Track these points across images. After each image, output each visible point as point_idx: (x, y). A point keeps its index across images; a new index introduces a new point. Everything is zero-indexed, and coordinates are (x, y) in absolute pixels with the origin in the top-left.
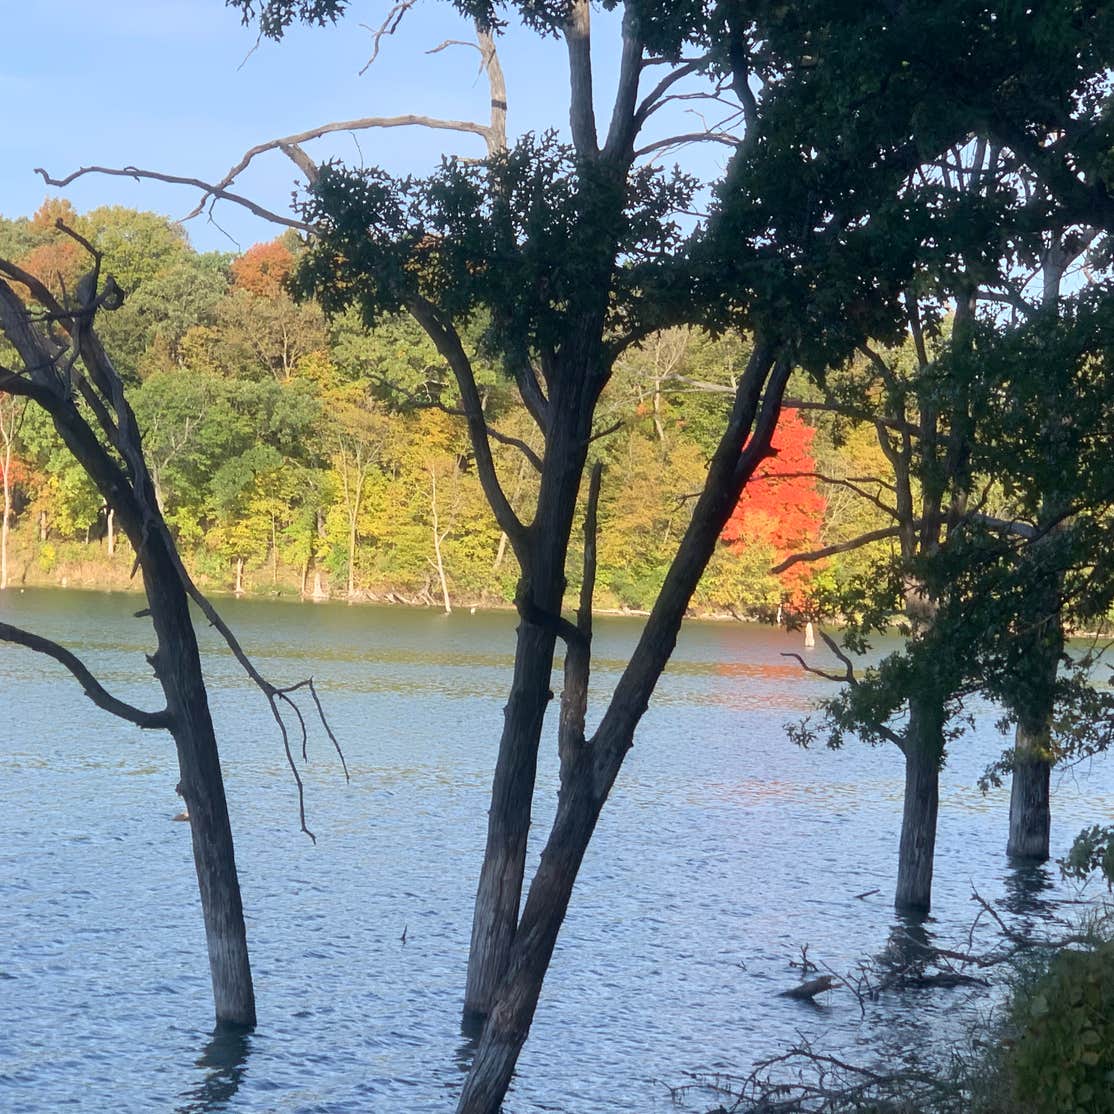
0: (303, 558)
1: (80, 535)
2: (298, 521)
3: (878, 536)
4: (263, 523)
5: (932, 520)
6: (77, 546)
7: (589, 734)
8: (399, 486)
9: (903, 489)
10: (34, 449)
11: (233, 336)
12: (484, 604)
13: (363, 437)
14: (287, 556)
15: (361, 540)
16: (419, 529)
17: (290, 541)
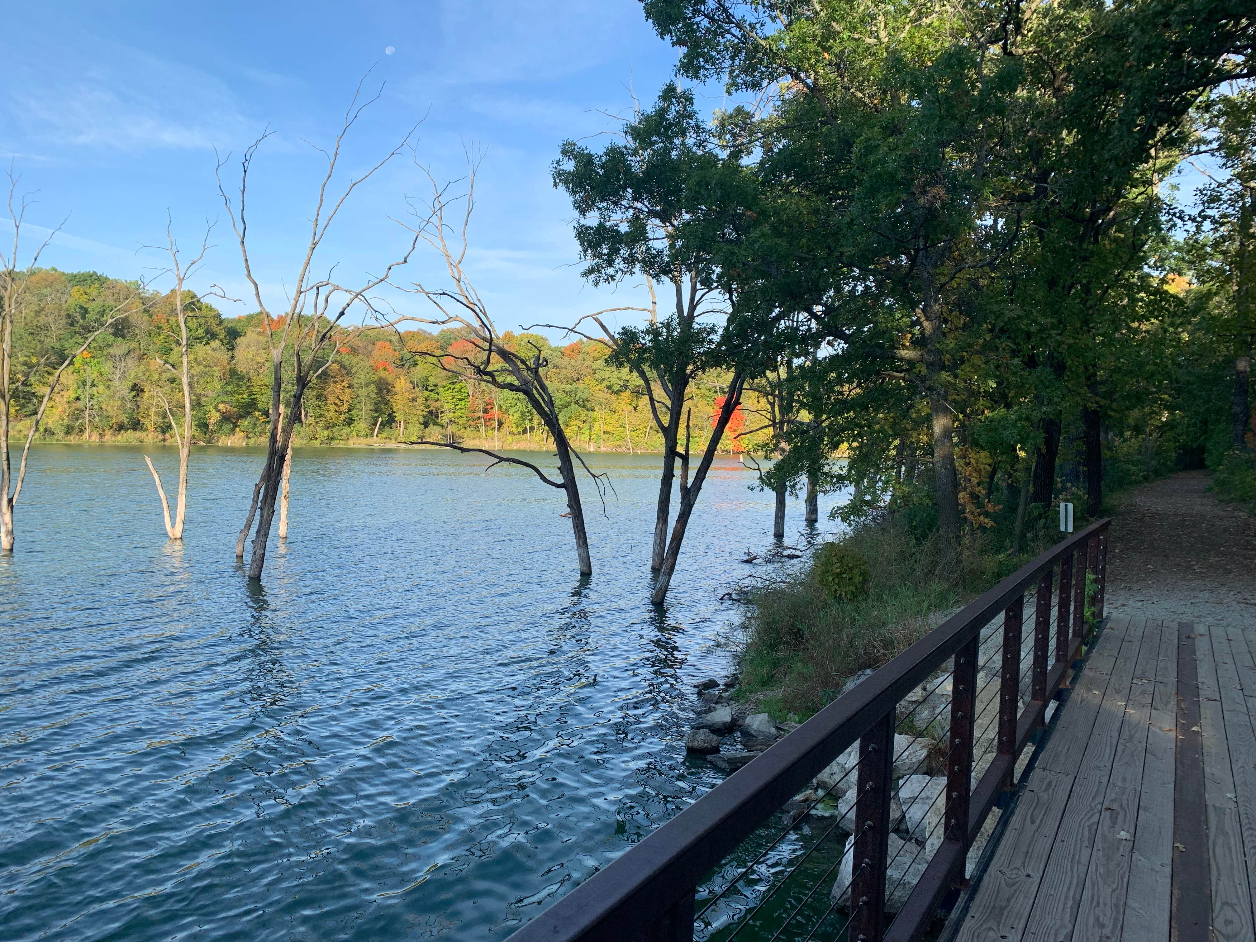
0: (588, 438)
1: (519, 433)
2: (586, 427)
3: (766, 427)
4: (575, 428)
5: (782, 423)
6: (519, 437)
7: (689, 486)
8: (615, 416)
9: (773, 412)
10: (504, 407)
11: (564, 371)
12: (642, 451)
13: (604, 401)
14: (582, 438)
15: (604, 432)
16: (622, 429)
17: (583, 434)
